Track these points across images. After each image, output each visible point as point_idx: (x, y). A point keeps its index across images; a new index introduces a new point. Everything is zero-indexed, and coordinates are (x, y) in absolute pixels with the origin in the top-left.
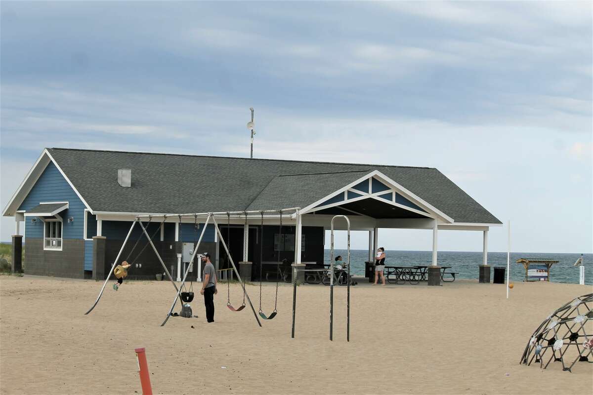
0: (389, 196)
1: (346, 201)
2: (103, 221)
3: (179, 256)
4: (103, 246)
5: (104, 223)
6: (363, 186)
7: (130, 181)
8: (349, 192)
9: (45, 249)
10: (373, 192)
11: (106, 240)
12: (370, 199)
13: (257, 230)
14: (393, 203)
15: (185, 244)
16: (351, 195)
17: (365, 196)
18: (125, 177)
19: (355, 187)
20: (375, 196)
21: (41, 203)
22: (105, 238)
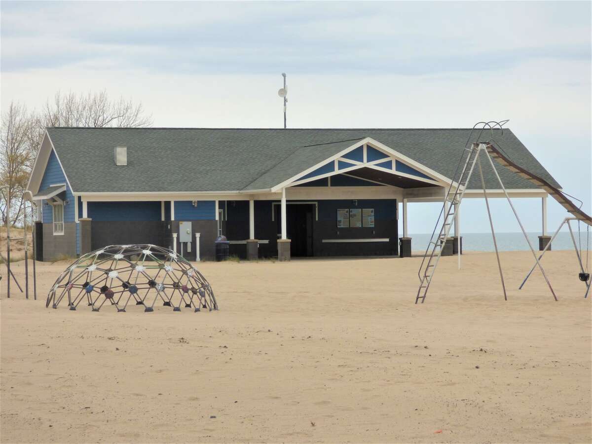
0: (388, 165)
1: (337, 172)
2: (88, 202)
3: (175, 235)
4: (89, 228)
5: (89, 204)
6: (356, 155)
7: (125, 159)
8: (340, 162)
9: (55, 234)
10: (368, 161)
11: (92, 221)
12: (365, 168)
13: (317, 205)
14: (393, 171)
15: (181, 224)
16: (342, 165)
17: (358, 165)
18: (122, 156)
19: (344, 156)
20: (372, 165)
21: (51, 186)
22: (90, 219)
